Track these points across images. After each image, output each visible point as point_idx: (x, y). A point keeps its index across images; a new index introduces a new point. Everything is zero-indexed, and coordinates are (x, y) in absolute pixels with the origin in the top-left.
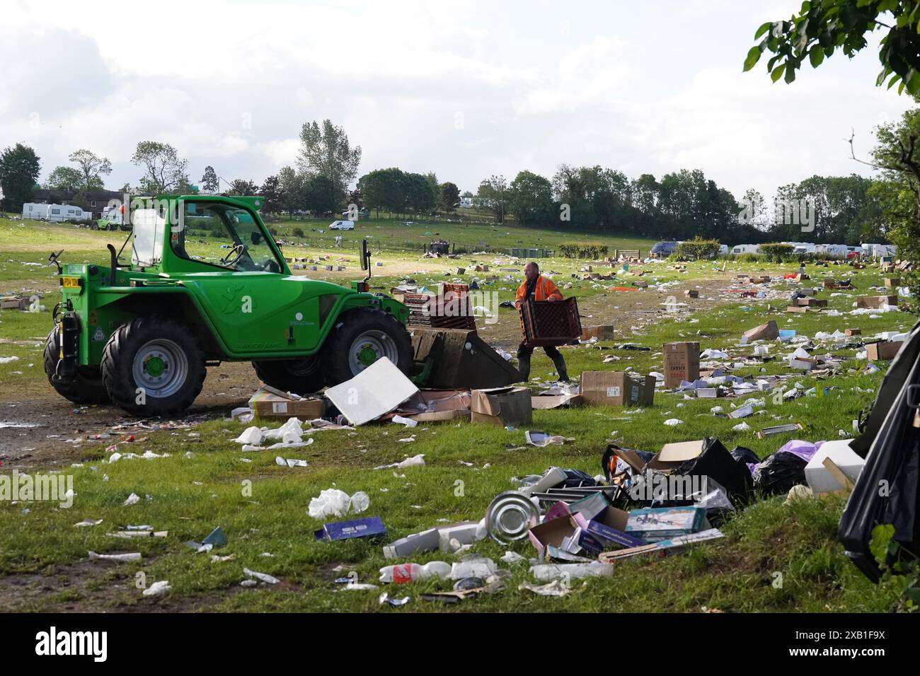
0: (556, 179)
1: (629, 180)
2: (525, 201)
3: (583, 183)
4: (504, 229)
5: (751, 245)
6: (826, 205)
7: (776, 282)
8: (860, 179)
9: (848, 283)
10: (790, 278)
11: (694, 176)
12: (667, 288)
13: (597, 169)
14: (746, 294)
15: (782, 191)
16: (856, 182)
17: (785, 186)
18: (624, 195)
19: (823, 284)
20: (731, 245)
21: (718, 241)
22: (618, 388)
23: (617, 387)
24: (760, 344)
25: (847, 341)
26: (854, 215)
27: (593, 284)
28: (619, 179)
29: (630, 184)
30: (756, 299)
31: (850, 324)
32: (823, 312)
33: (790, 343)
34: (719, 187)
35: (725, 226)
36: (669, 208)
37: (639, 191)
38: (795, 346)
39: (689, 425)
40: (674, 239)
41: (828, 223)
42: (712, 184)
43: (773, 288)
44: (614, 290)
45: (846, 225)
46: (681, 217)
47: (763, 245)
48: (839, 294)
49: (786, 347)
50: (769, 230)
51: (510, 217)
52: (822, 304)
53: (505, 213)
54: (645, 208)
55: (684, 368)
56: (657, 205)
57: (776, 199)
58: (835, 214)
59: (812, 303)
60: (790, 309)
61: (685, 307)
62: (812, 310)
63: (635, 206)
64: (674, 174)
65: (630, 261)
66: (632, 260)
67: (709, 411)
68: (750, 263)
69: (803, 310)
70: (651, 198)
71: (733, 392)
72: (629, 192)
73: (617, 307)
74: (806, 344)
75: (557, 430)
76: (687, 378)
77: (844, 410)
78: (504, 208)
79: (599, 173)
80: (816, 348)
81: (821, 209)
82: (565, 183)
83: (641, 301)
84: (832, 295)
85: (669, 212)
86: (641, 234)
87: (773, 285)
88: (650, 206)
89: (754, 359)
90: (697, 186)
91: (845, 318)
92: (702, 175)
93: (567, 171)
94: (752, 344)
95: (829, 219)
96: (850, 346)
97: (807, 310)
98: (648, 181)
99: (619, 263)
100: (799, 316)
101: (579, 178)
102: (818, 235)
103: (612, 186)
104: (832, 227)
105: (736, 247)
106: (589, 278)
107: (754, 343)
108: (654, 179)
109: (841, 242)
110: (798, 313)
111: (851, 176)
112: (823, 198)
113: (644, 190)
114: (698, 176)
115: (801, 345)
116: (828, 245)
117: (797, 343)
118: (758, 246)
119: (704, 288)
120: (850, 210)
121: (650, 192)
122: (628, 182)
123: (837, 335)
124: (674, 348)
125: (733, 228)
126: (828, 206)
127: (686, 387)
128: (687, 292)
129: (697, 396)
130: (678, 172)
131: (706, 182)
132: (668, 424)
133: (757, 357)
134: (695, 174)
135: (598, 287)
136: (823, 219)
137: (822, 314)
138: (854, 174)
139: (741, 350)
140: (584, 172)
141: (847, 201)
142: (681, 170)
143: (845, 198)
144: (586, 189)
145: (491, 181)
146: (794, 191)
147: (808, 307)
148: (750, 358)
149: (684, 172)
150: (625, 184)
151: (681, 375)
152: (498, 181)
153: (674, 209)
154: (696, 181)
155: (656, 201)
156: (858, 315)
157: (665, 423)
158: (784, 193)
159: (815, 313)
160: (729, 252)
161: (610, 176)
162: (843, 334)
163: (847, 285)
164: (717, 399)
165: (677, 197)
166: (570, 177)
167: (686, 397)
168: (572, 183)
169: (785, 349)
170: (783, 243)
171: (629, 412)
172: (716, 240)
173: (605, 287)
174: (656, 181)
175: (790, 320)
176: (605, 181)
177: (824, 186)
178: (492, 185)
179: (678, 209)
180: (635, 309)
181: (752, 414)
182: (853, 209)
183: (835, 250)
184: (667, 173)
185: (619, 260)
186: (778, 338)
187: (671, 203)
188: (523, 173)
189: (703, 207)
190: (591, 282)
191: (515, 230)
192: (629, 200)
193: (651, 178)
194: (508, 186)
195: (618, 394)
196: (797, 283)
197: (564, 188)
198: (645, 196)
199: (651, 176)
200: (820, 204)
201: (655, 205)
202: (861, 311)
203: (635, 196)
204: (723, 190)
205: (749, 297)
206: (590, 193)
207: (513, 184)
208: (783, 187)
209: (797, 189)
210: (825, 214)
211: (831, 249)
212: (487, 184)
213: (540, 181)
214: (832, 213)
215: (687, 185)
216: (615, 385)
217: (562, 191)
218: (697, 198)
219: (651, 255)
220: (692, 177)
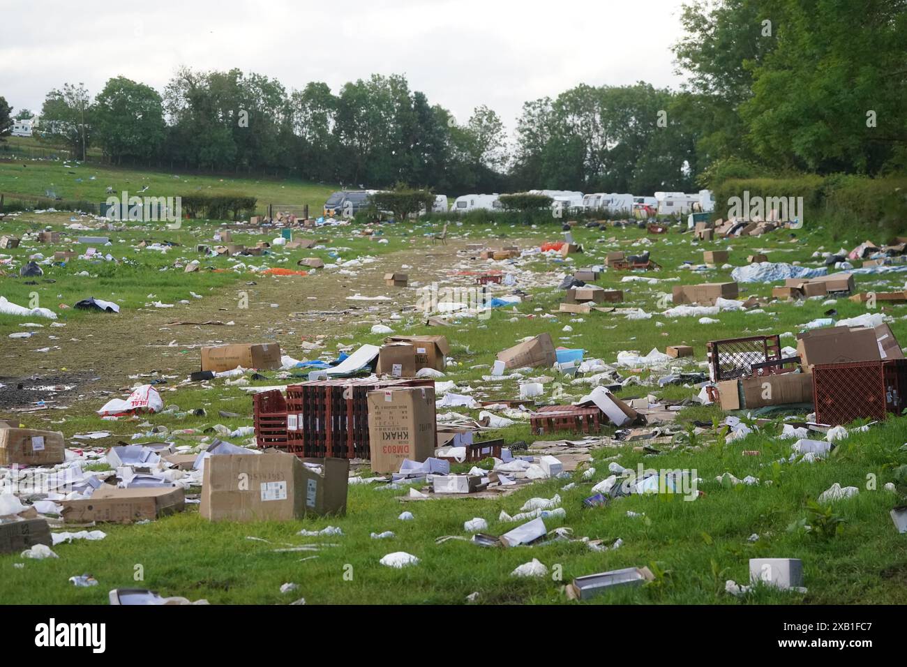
0: (170, 90)
1: (289, 92)
2: (118, 126)
3: (213, 96)
4: (86, 171)
5: (483, 196)
6: (598, 131)
7: (529, 256)
8: (651, 89)
9: (645, 259)
10: (552, 250)
11: (392, 85)
12: (355, 268)
13: (235, 73)
14: (485, 279)
15: (531, 108)
16: (644, 94)
17: (535, 99)
18: (281, 116)
19: (606, 260)
20: (452, 194)
21: (431, 189)
22: (284, 483)
23: (280, 483)
24: (526, 376)
25: (676, 370)
26: (642, 147)
27: (233, 264)
28: (272, 90)
29: (290, 98)
30: (502, 288)
31: (669, 333)
32: (619, 311)
33: (578, 375)
34: (431, 103)
35: (441, 164)
36: (352, 136)
37: (304, 109)
38: (588, 380)
39: (432, 568)
40: (361, 186)
41: (602, 159)
42: (420, 98)
43: (525, 268)
44: (269, 275)
45: (630, 163)
46: (372, 150)
47: (502, 195)
48: (636, 278)
49: (572, 382)
50: (510, 171)
51: (95, 151)
52: (616, 298)
53: (88, 145)
54: (315, 136)
55: (407, 435)
56: (334, 131)
57: (521, 121)
58: (612, 145)
59: (598, 296)
60: (563, 308)
61: (388, 303)
62: (602, 309)
63: (298, 134)
64: (360, 82)
65: (292, 222)
66: (296, 221)
67: (462, 527)
68: (484, 225)
69: (586, 308)
70: (325, 121)
71: (498, 480)
72: (288, 111)
73: (276, 305)
74: (605, 376)
75: (173, 580)
76: (412, 454)
77: (717, 526)
78: (86, 137)
79: (238, 80)
80: (625, 383)
81: (591, 137)
82: (186, 96)
83: (314, 293)
84: (626, 279)
85: (353, 142)
86: (309, 179)
87: (525, 262)
88: (323, 132)
89: (522, 406)
90: (398, 101)
91: (659, 324)
92: (404, 84)
93: (189, 77)
94: (513, 376)
95: (604, 153)
96: (683, 379)
97: (592, 310)
98: (317, 94)
99: (274, 227)
100: (581, 320)
101: (208, 88)
102: (587, 178)
103: (262, 101)
104: (608, 167)
105: (461, 199)
106: (227, 253)
107: (516, 374)
108: (327, 90)
109: (623, 190)
110: (578, 315)
111: (637, 85)
112: (594, 120)
113: (312, 108)
114: (399, 85)
115: (597, 377)
116: (603, 195)
117: (590, 373)
118: (495, 197)
119: (415, 269)
120: (636, 140)
121: (322, 111)
122: (286, 96)
123: (656, 358)
124: (388, 399)
125: (454, 168)
126: (601, 133)
127: (410, 472)
128: (389, 276)
129: (432, 491)
130: (367, 79)
131: (412, 94)
132: (389, 563)
133: (526, 404)
134: (393, 82)
135: (242, 269)
136: (593, 153)
137: (616, 316)
138: (642, 82)
139: (497, 388)
140: (216, 79)
141: (631, 124)
142: (373, 76)
143: (629, 120)
144: (220, 105)
145: (64, 93)
146: (550, 109)
147: (592, 303)
148: (514, 405)
149: (377, 79)
150: (282, 97)
151: (400, 449)
152: (74, 92)
153: (361, 138)
154: (395, 92)
155: (332, 124)
156: (679, 318)
157: (382, 561)
158: (533, 112)
159: (605, 315)
160: (450, 207)
161: (257, 85)
162: (663, 355)
163: (644, 262)
164: (471, 496)
165: (366, 117)
166: (193, 86)
167: (414, 493)
168: (197, 97)
169: (572, 386)
170: (533, 192)
171: (310, 533)
172: (430, 187)
173: (255, 269)
174: (332, 93)
175: (567, 328)
176: (249, 94)
177: (594, 100)
178: (67, 99)
179: (366, 137)
180: (306, 307)
181: (544, 535)
182: (640, 136)
183: (615, 203)
184: (349, 81)
185: (275, 221)
186: (556, 364)
187: (355, 128)
188: (115, 80)
189: (407, 134)
190: (230, 259)
191: (104, 172)
192: (288, 123)
193: (324, 89)
194: (92, 101)
195: (283, 495)
196: (564, 258)
197: (184, 104)
198: (315, 117)
199: (324, 85)
200: (589, 130)
201: (330, 132)
202: (682, 310)
203: (297, 118)
204: (438, 107)
205: (490, 283)
206: (226, 111)
207: (99, 98)
208: (531, 103)
209: (554, 105)
210: (597, 146)
211: (609, 202)
212: (57, 97)
213: (145, 93)
214: (608, 144)
215: (381, 101)
216: (276, 478)
217: (181, 108)
218: (399, 120)
219: (326, 213)
220: (388, 86)
